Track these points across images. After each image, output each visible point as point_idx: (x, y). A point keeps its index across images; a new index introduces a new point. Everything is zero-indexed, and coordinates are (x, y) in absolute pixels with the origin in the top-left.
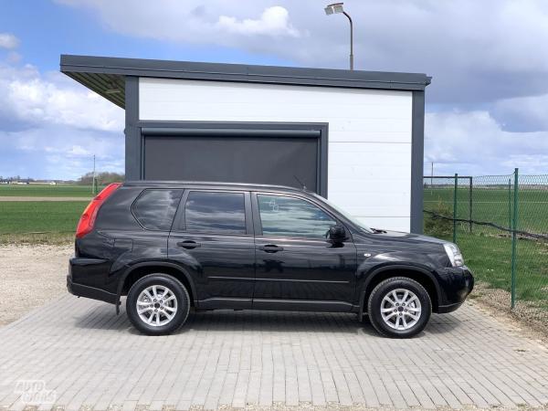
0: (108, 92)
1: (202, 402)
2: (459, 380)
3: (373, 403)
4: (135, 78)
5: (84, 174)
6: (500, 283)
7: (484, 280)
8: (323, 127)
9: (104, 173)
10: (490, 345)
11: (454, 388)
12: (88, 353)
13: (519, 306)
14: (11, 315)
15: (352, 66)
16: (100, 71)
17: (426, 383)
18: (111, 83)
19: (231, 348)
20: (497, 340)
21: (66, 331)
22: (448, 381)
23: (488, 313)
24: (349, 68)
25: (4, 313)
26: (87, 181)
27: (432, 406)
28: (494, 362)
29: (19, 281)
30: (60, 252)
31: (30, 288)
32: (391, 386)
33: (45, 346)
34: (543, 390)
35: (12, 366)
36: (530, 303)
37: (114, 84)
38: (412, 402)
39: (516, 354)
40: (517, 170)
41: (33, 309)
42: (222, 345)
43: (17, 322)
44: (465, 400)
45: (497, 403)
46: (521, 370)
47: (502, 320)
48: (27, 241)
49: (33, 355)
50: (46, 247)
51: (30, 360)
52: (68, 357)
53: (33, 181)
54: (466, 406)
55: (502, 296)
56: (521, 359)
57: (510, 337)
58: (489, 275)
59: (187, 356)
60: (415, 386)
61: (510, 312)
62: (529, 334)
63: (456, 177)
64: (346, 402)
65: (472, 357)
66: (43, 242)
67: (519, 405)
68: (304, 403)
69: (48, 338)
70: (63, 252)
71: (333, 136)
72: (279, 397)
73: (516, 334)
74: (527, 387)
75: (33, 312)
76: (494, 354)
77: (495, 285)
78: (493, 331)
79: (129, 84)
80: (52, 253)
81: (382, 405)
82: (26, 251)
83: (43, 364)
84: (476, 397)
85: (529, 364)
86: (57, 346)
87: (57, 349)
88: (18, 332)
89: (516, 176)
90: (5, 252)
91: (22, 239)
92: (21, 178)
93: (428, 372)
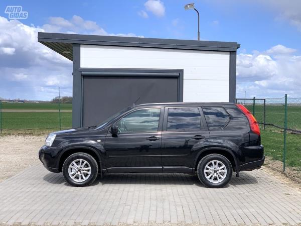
0: (64, 53)
1: (110, 221)
2: (251, 210)
3: (203, 222)
4: (78, 45)
5: (55, 97)
6: (278, 157)
7: (270, 156)
8: (181, 72)
9: (65, 97)
10: (270, 191)
12: (51, 194)
13: (288, 170)
14: (10, 173)
15: (199, 39)
16: (59, 41)
18: (65, 48)
19: (128, 192)
20: (274, 188)
21: (39, 182)
22: (246, 211)
23: (271, 174)
24: (197, 40)
25: (7, 173)
26: (56, 101)
27: (236, 224)
28: (272, 200)
29: (16, 155)
30: (39, 140)
32: (214, 213)
33: (28, 190)
34: (298, 216)
35: (9, 201)
36: (294, 168)
37: (67, 48)
38: (226, 222)
39: (284, 196)
40: (286, 95)
41: (22, 170)
42: (123, 190)
43: (13, 177)
44: (255, 221)
45: (271, 222)
46: (287, 205)
47: (278, 177)
48: (21, 134)
49: (21, 195)
50: (32, 137)
51: (19, 198)
52: (39, 196)
53: (26, 101)
54: (254, 224)
55: (279, 164)
56: (287, 199)
57: (282, 186)
58: (272, 153)
59: (104, 196)
60: (227, 213)
61: (283, 172)
62: (292, 185)
63: (254, 99)
64: (189, 221)
65: (260, 197)
66: (30, 134)
67: (284, 224)
68: (166, 222)
69: (29, 186)
70: (41, 139)
71: (186, 76)
72: (152, 219)
73: (285, 185)
74: (289, 214)
75: (22, 172)
76: (272, 196)
77: (276, 158)
78: (272, 184)
79: (75, 48)
80: (35, 140)
81: (208, 223)
82: (21, 139)
83: (26, 200)
84: (260, 219)
85: (291, 202)
86: (34, 190)
87: (34, 192)
88: (13, 182)
89: (286, 98)
90: (9, 139)
91: (19, 132)
92: (20, 99)
93: (235, 206)
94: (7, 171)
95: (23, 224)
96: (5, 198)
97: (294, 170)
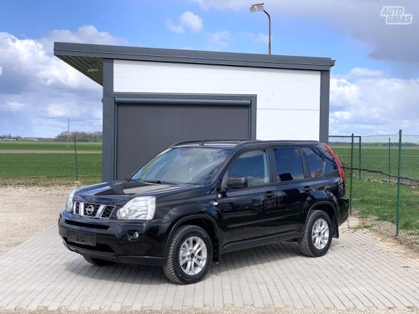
0: (89, 71)
1: (171, 304)
2: (361, 288)
4: (110, 60)
5: (60, 133)
6: (385, 216)
7: (373, 214)
8: (253, 98)
10: (383, 262)
11: (358, 294)
13: (402, 233)
14: (18, 239)
15: (270, 52)
16: (83, 55)
17: (337, 291)
18: (91, 64)
20: (387, 259)
22: (353, 290)
23: (379, 239)
24: (268, 53)
25: (12, 238)
26: (62, 138)
27: (343, 308)
28: (386, 275)
29: (20, 214)
30: (48, 192)
31: (30, 219)
32: (311, 293)
33: (47, 263)
35: (24, 277)
36: (410, 231)
37: (93, 65)
38: (328, 304)
39: (402, 270)
40: (401, 131)
41: (33, 235)
43: (22, 245)
44: (368, 303)
45: (391, 306)
46: (407, 282)
47: (389, 244)
48: (22, 184)
49: (39, 269)
50: (37, 188)
51: (37, 273)
53: (20, 138)
54: (369, 308)
55: (389, 226)
56: (407, 273)
57: (396, 257)
58: (377, 210)
60: (329, 293)
61: (396, 237)
62: (411, 255)
63: (353, 136)
64: (279, 304)
65: (370, 272)
66: (34, 184)
67: (408, 307)
68: (247, 305)
69: (48, 256)
70: (51, 192)
71: (260, 104)
73: (401, 255)
74: (413, 294)
75: (34, 237)
76: (386, 270)
77: (382, 218)
78: (383, 253)
79: (105, 65)
80: (42, 193)
81: (306, 307)
82: (22, 191)
83: (47, 276)
84: (375, 301)
85: (413, 277)
86: (55, 262)
87: (56, 264)
88: (25, 252)
89: (400, 136)
90: (6, 192)
91: (18, 182)
92: (12, 136)
93: (338, 283)
94: (13, 236)
95: (50, 309)
96: (18, 272)
97: (411, 234)
